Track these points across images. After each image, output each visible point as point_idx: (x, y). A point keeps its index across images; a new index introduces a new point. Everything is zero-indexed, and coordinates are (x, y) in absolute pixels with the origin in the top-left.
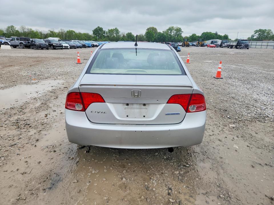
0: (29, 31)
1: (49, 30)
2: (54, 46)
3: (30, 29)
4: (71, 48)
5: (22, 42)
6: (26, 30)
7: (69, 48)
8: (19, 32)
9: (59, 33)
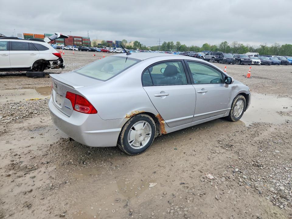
0: (240, 46)
1: (261, 45)
2: (241, 61)
3: (241, 44)
4: (262, 64)
5: (214, 56)
6: (237, 46)
7: (259, 64)
8: (230, 47)
9: (272, 48)
